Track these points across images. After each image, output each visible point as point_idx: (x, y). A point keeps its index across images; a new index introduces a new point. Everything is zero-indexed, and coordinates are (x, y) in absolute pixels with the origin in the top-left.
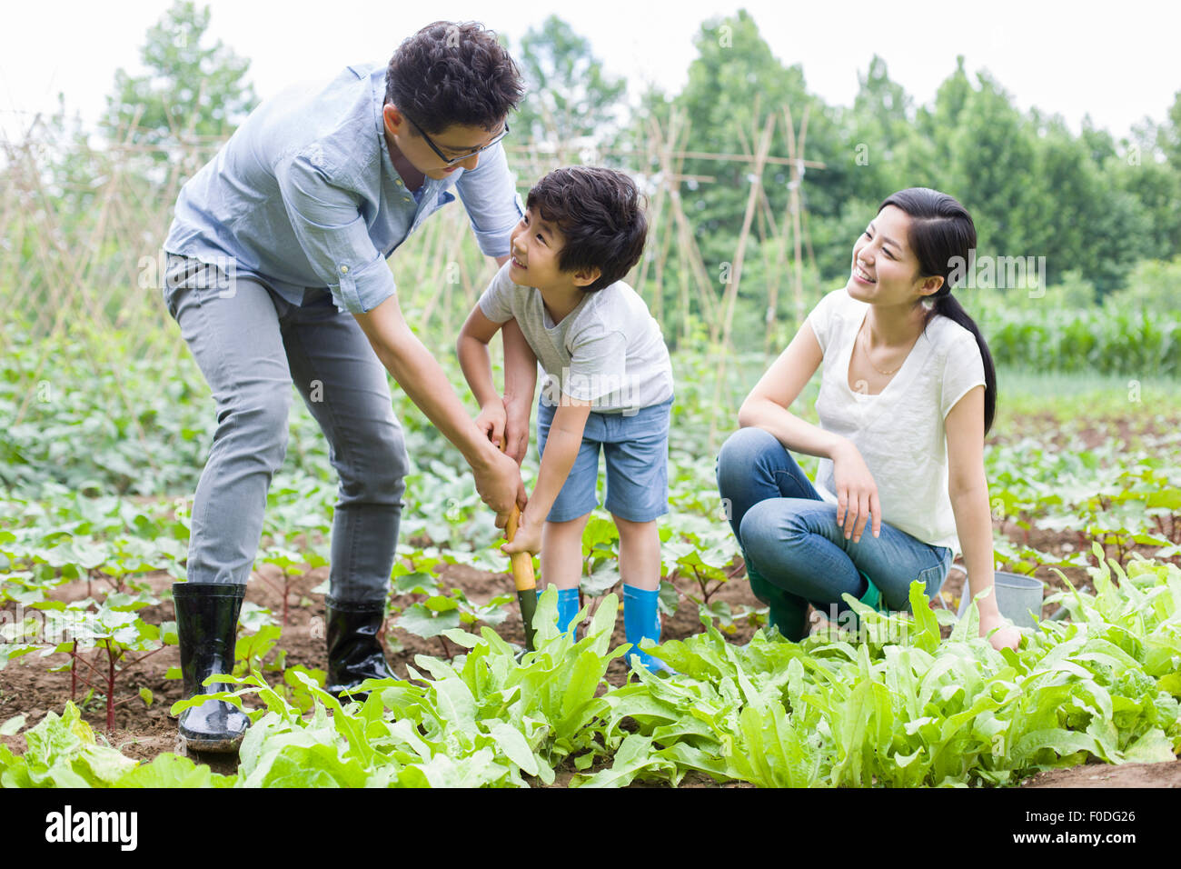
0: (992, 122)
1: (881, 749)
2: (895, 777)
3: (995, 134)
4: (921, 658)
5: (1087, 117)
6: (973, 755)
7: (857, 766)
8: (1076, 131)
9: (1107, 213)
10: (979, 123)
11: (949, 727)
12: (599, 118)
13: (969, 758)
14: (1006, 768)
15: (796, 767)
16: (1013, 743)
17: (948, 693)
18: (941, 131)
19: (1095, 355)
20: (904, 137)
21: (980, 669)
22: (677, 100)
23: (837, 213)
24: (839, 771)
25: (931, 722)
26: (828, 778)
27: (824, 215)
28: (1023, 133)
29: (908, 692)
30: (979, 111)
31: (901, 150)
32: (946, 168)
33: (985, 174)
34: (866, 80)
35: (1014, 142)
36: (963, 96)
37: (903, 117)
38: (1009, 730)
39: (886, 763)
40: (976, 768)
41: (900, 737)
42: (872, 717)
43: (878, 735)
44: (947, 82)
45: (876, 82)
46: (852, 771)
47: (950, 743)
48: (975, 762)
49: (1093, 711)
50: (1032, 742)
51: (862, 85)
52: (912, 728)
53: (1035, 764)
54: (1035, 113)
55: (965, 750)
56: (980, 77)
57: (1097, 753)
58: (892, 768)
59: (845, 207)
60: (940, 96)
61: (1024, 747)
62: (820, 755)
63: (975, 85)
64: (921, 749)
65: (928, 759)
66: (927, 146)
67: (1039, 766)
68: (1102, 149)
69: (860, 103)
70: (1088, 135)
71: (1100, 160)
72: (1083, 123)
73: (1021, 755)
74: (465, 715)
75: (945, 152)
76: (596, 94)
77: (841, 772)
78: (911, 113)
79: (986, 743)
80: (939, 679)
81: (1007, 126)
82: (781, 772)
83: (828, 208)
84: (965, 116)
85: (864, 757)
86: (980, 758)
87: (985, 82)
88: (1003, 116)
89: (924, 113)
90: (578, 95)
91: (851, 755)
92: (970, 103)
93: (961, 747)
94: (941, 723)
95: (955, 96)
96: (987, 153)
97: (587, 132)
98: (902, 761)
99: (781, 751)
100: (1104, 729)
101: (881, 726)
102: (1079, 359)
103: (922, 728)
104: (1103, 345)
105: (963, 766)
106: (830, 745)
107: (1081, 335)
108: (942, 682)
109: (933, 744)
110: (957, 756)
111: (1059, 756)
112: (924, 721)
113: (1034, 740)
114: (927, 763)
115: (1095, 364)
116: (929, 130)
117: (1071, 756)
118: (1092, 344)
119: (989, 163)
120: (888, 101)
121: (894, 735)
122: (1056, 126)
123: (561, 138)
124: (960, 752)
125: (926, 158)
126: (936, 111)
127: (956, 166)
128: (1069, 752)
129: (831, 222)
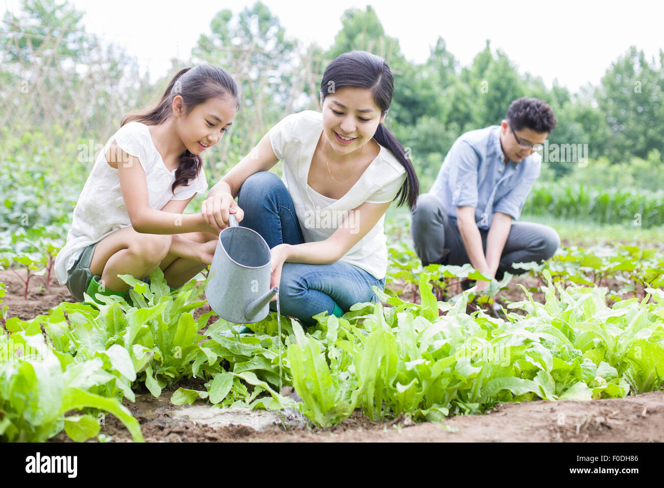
0: (502, 77)
1: (388, 381)
2: (398, 401)
3: (504, 84)
4: (423, 323)
5: (556, 80)
6: (454, 390)
7: (371, 392)
8: (549, 87)
9: (563, 133)
10: (495, 77)
11: (438, 368)
12: (281, 60)
13: (450, 392)
14: (476, 402)
15: (327, 390)
16: (483, 385)
17: (439, 345)
18: (473, 81)
19: (552, 207)
20: (453, 83)
21: (463, 332)
22: (327, 53)
23: (414, 122)
24: (357, 395)
25: (424, 364)
26: (349, 400)
27: (406, 124)
28: (519, 84)
29: (411, 343)
30: (496, 70)
31: (451, 90)
32: (475, 102)
33: (496, 106)
34: (434, 50)
35: (514, 89)
36: (488, 62)
37: (453, 72)
38: (480, 373)
39: (392, 391)
40: (456, 400)
41: (402, 373)
42: (384, 359)
43: (387, 371)
44: (479, 54)
45: (440, 51)
46: (367, 395)
47: (437, 380)
48: (455, 395)
49: (539, 366)
50: (496, 385)
51: (432, 52)
52: (410, 366)
53: (497, 400)
54: (528, 75)
55: (448, 386)
56: (498, 52)
57: (540, 395)
58: (395, 394)
59: (419, 120)
60: (475, 61)
61: (490, 388)
62: (347, 384)
63: (495, 57)
64: (415, 381)
65: (421, 391)
66: (466, 89)
67: (499, 402)
68: (563, 98)
69: (430, 62)
70: (556, 90)
71: (561, 104)
72: (554, 83)
73: (487, 393)
74: (97, 342)
75: (475, 92)
76: (281, 47)
77: (359, 396)
78: (458, 71)
79: (463, 381)
80: (433, 337)
81: (510, 81)
82: (316, 393)
83: (408, 120)
84: (488, 73)
85: (376, 387)
86: (459, 393)
87: (501, 55)
88: (509, 75)
89: (466, 71)
90: (270, 46)
91: (366, 384)
92: (491, 66)
93: (445, 382)
94: (431, 365)
95: (483, 62)
96: (498, 94)
97: (275, 67)
98: (401, 388)
99: (316, 378)
100: (545, 381)
101: (389, 364)
102: (543, 209)
103: (418, 366)
104: (557, 201)
105: (446, 397)
106: (354, 378)
107: (545, 195)
108: (435, 338)
109: (426, 380)
110: (442, 390)
111: (514, 396)
112: (420, 361)
113: (497, 384)
114: (421, 393)
115: (551, 212)
116: (467, 80)
117: (522, 396)
118: (551, 201)
119: (498, 100)
120: (446, 62)
121: (398, 371)
122: (538, 83)
123: (260, 70)
124: (444, 387)
125: (464, 95)
126: (473, 70)
127: (481, 101)
128: (521, 393)
129: (410, 128)
